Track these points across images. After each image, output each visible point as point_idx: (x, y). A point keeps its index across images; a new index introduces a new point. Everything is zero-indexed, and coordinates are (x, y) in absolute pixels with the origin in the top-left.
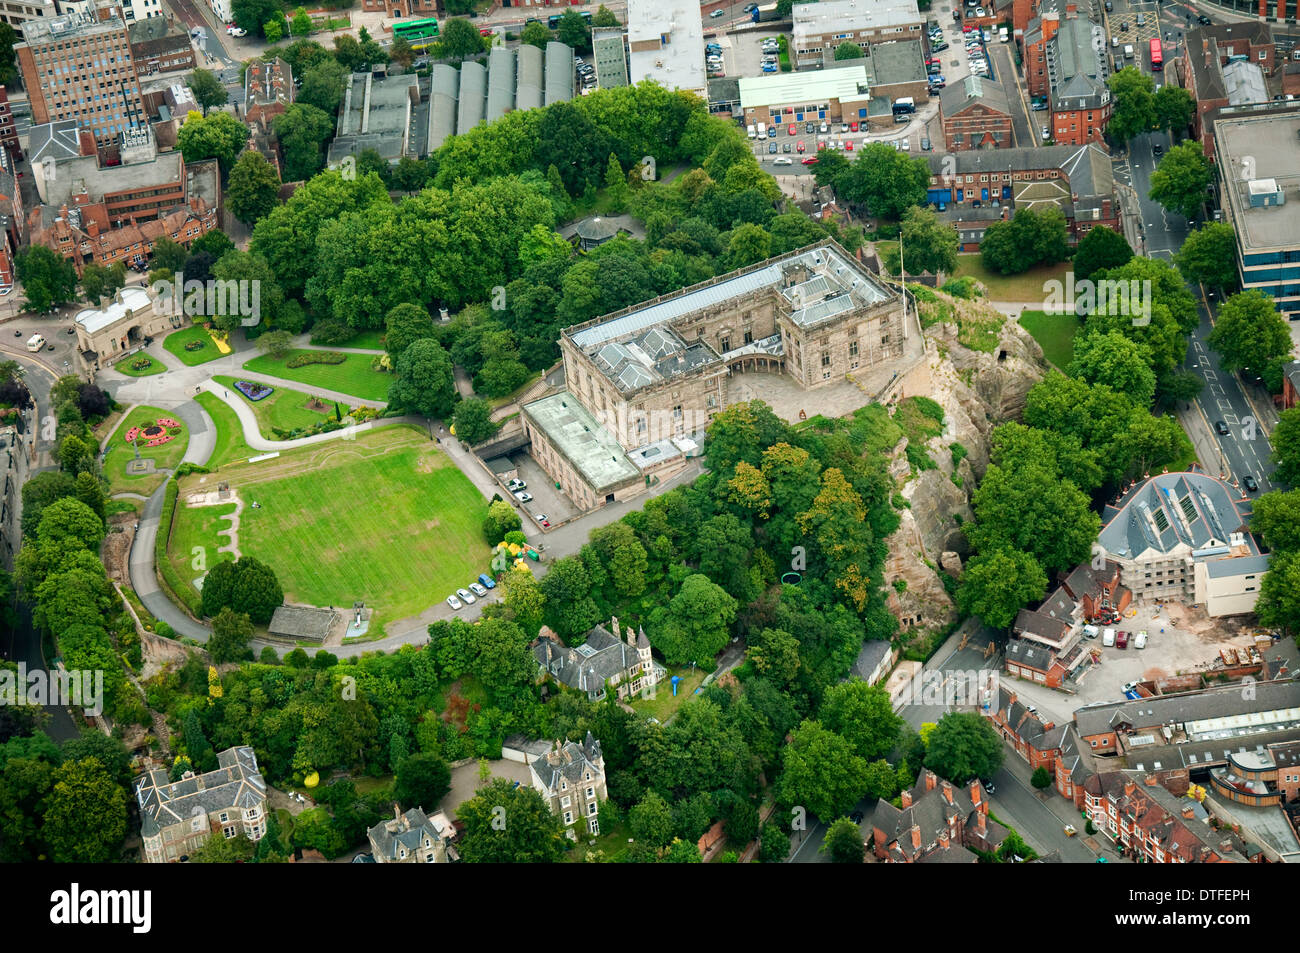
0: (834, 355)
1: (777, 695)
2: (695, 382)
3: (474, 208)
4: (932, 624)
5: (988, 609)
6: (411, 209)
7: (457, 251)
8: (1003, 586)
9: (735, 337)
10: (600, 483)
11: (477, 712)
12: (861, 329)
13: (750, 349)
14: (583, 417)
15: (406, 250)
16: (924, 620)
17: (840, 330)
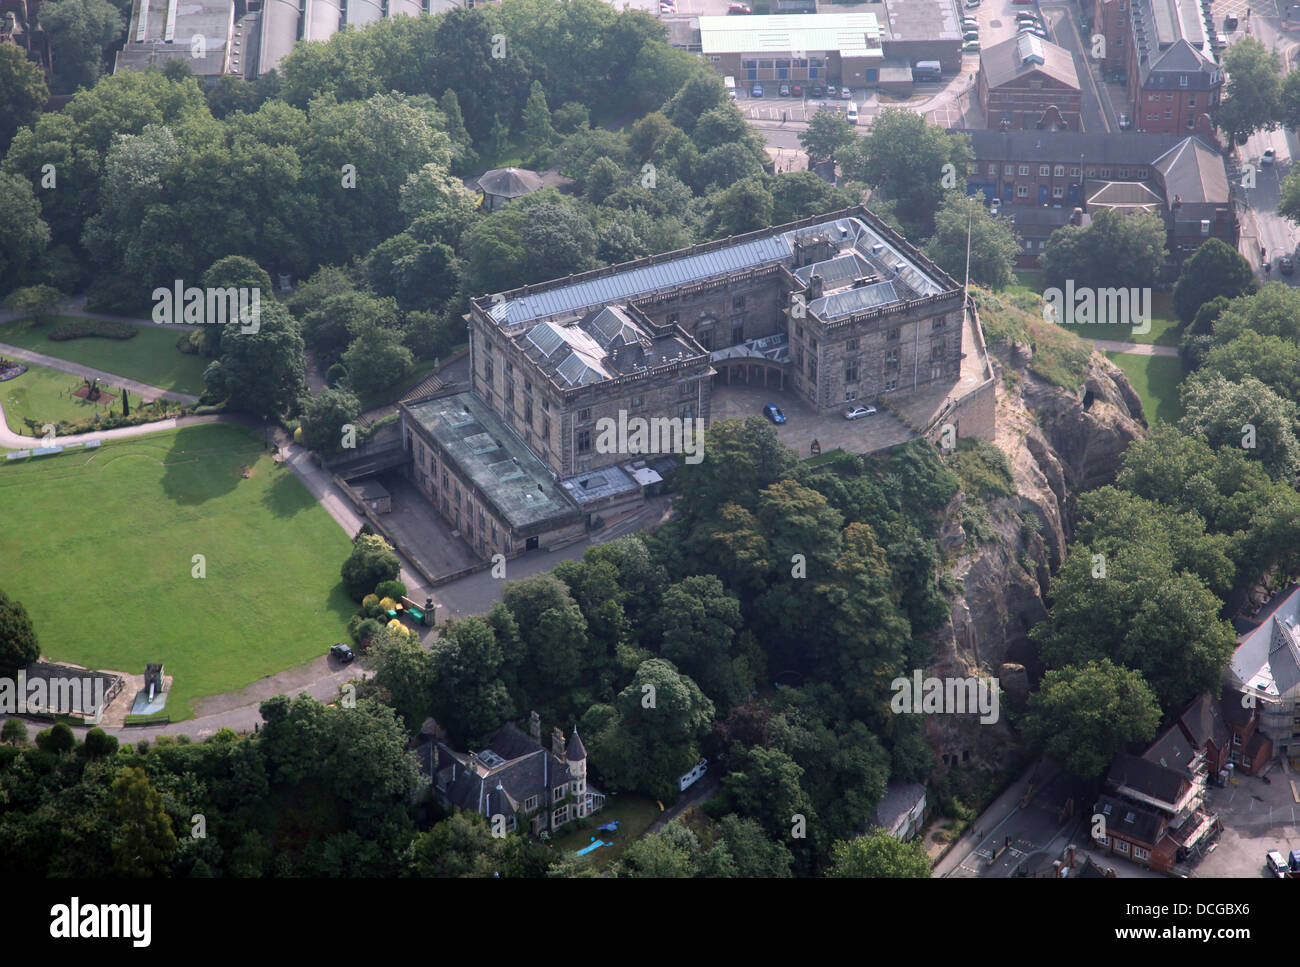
0: (863, 367)
1: (766, 846)
2: (667, 384)
3: (341, 134)
4: (983, 766)
5: (1073, 747)
6: (247, 128)
7: (312, 192)
8: (1097, 714)
9: (720, 333)
10: (518, 518)
11: (322, 838)
12: (906, 331)
13: (741, 351)
14: (494, 428)
15: (238, 183)
16: (974, 759)
17: (877, 329)
